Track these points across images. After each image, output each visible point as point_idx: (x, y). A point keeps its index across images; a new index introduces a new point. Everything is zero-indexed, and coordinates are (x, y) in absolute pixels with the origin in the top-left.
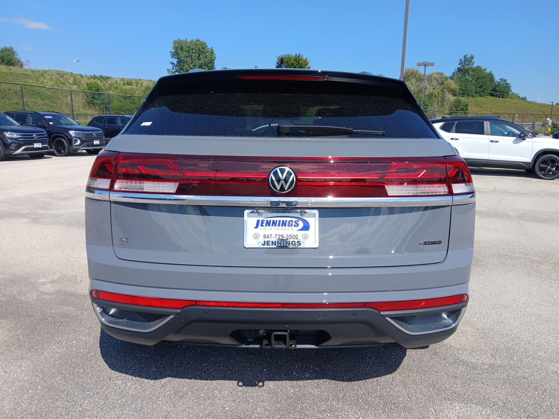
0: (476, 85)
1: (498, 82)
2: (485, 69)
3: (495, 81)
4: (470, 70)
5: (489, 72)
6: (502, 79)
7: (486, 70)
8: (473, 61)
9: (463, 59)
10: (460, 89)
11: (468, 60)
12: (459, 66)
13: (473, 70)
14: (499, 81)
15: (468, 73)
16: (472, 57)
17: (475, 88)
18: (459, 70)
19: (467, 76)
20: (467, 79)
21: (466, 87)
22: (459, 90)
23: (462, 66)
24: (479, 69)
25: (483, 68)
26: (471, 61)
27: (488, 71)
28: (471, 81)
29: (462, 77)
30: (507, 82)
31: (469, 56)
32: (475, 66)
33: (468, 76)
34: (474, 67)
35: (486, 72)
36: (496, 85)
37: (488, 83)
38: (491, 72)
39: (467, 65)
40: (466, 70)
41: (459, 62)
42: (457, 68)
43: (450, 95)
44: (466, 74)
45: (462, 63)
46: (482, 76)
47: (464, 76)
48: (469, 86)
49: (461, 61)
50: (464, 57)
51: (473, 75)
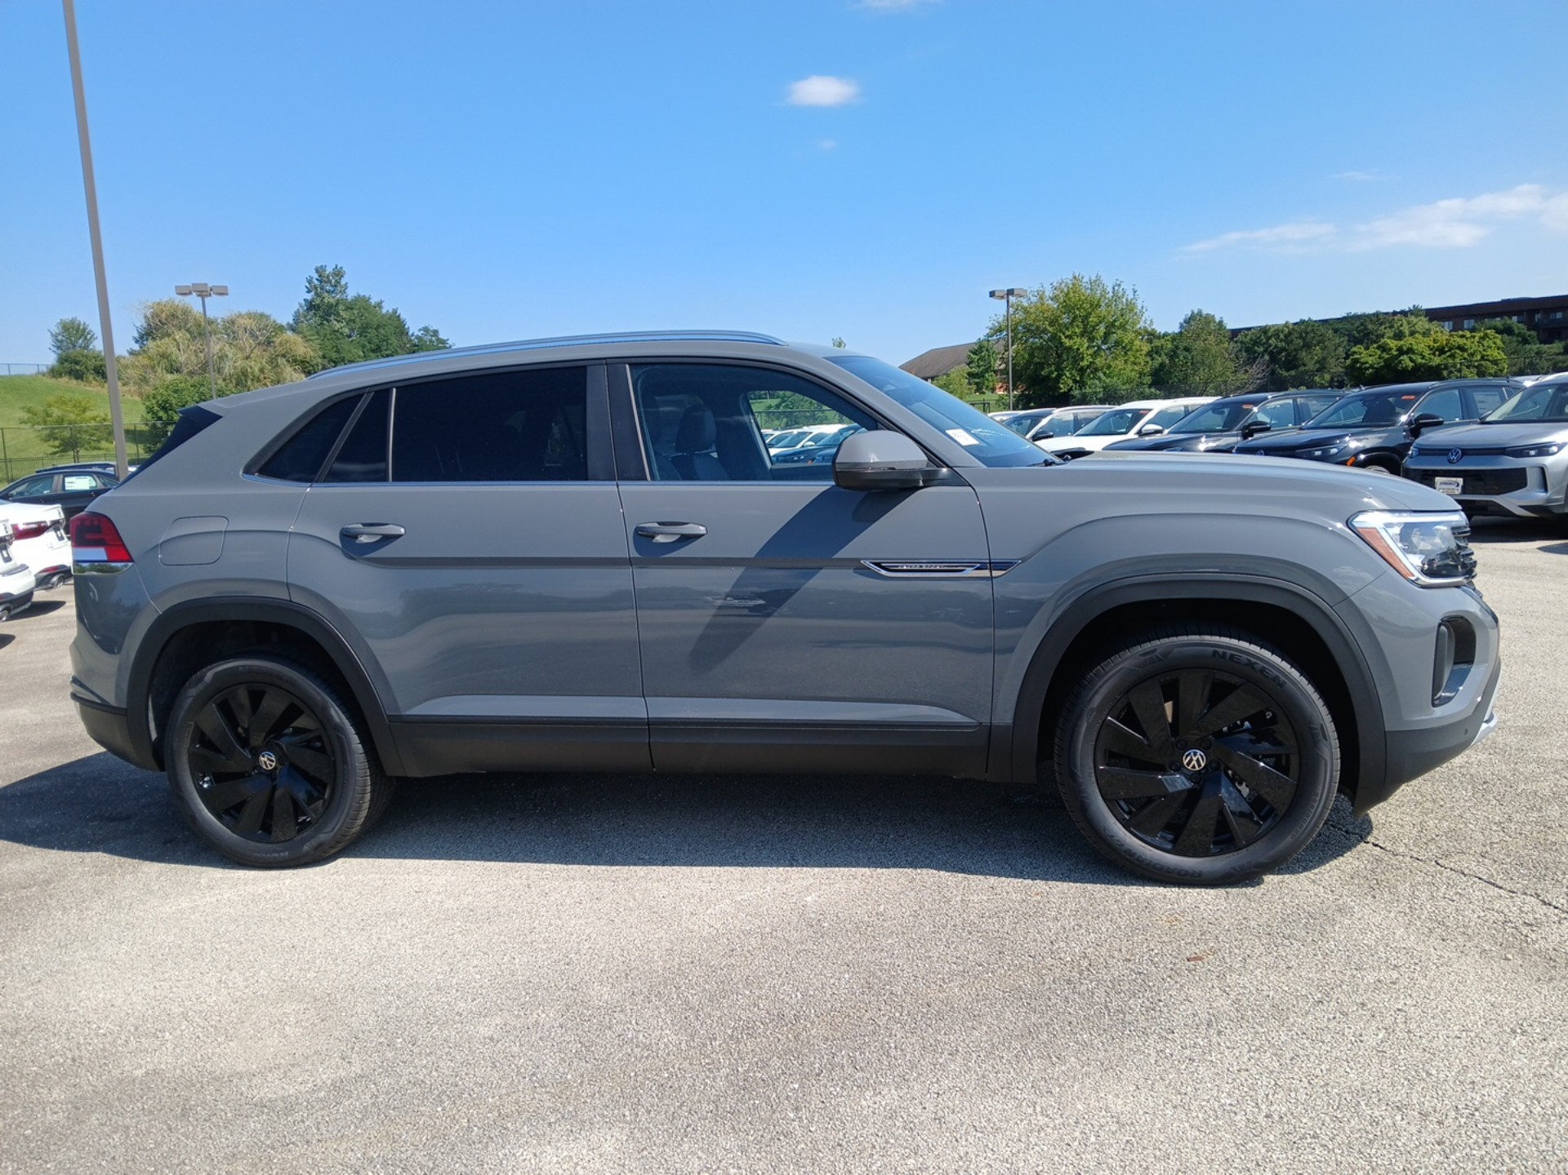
0: (363, 346)
1: (418, 337)
2: (379, 305)
3: (410, 333)
4: (341, 307)
5: (391, 311)
6: (426, 329)
7: (381, 308)
8: (343, 282)
9: (316, 276)
10: (324, 357)
11: (326, 281)
12: (309, 297)
13: (349, 307)
14: (420, 334)
15: (338, 314)
16: (339, 273)
17: (361, 353)
18: (311, 306)
19: (335, 322)
20: (338, 331)
21: (338, 351)
22: (320, 361)
23: (316, 294)
24: (361, 303)
25: (373, 301)
26: (339, 283)
27: (387, 308)
28: (349, 336)
29: (322, 324)
30: (442, 336)
31: (329, 270)
32: (351, 294)
33: (338, 321)
34: (349, 298)
35: (384, 311)
36: (415, 345)
37: (393, 340)
38: (395, 311)
39: (328, 292)
40: (330, 306)
41: (308, 285)
42: (305, 300)
43: (297, 375)
44: (332, 318)
45: (316, 288)
46: (376, 323)
47: (328, 321)
48: (346, 348)
49: (310, 282)
50: (317, 271)
51: (350, 320)
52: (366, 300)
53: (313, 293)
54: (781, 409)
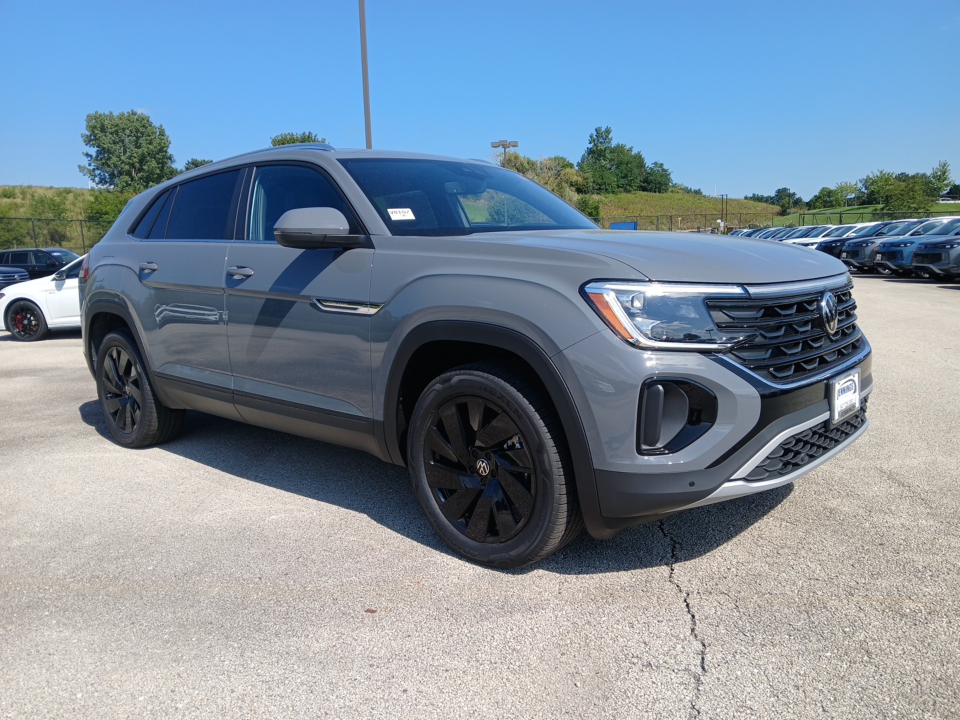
0: (617, 175)
1: (651, 169)
2: (630, 149)
3: (646, 166)
4: (607, 151)
5: (637, 153)
6: (656, 163)
7: (631, 151)
8: (610, 137)
9: (595, 133)
10: (594, 182)
11: (602, 135)
12: (590, 146)
13: (613, 151)
14: (652, 166)
15: (605, 156)
16: (608, 131)
17: (616, 179)
18: (590, 152)
19: (603, 161)
20: (603, 166)
21: (602, 179)
22: (591, 184)
23: (595, 145)
24: (619, 149)
25: (627, 147)
26: (608, 137)
27: (635, 151)
28: (610, 169)
29: (595, 162)
30: (665, 167)
31: (603, 129)
32: (613, 144)
33: (605, 160)
34: (613, 146)
35: (633, 153)
36: (649, 173)
37: (636, 171)
38: (639, 153)
39: (601, 143)
40: (601, 151)
41: (590, 138)
42: (588, 148)
43: (573, 193)
44: (602, 158)
45: (594, 140)
46: (627, 160)
47: (599, 160)
48: (608, 176)
49: (591, 137)
50: (596, 130)
51: (612, 159)
52: (622, 147)
53: (593, 144)
54: (885, 211)
